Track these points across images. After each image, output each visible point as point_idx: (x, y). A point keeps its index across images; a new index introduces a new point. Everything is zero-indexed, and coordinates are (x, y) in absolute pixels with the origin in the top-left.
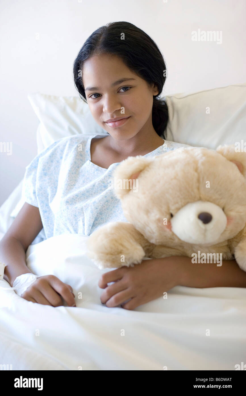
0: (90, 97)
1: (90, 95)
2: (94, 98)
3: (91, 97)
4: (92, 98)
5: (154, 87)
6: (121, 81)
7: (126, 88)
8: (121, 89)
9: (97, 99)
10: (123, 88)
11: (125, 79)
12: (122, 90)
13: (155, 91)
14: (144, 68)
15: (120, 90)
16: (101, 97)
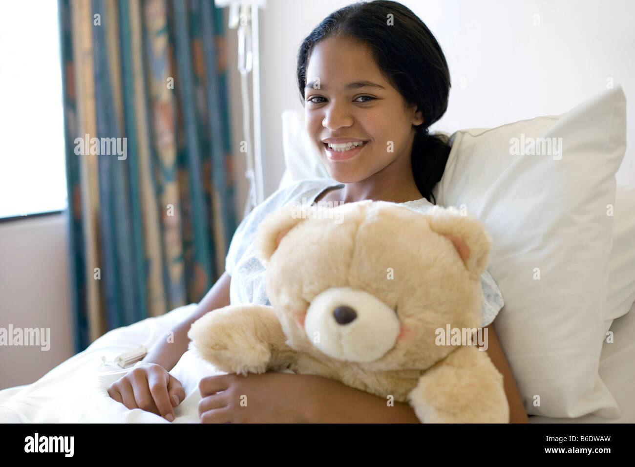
0: (309, 100)
1: (310, 98)
2: (314, 102)
3: (311, 100)
4: (312, 102)
5: (417, 111)
6: (360, 85)
7: (368, 98)
8: (360, 97)
9: (319, 104)
10: (362, 97)
11: (368, 82)
12: (360, 99)
13: (417, 119)
14: (401, 73)
15: (357, 98)
16: (326, 103)
